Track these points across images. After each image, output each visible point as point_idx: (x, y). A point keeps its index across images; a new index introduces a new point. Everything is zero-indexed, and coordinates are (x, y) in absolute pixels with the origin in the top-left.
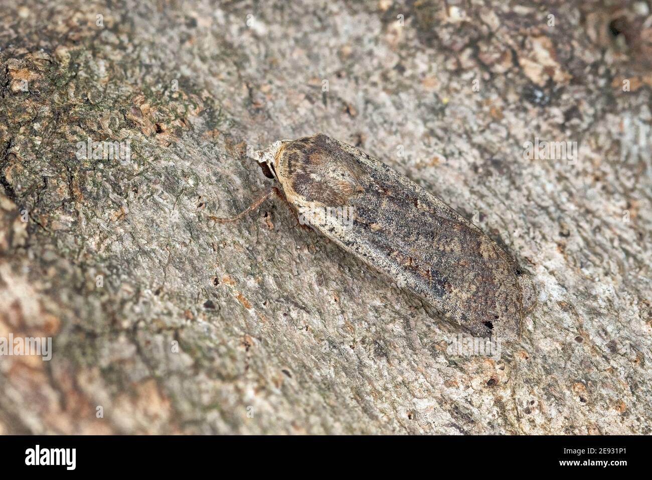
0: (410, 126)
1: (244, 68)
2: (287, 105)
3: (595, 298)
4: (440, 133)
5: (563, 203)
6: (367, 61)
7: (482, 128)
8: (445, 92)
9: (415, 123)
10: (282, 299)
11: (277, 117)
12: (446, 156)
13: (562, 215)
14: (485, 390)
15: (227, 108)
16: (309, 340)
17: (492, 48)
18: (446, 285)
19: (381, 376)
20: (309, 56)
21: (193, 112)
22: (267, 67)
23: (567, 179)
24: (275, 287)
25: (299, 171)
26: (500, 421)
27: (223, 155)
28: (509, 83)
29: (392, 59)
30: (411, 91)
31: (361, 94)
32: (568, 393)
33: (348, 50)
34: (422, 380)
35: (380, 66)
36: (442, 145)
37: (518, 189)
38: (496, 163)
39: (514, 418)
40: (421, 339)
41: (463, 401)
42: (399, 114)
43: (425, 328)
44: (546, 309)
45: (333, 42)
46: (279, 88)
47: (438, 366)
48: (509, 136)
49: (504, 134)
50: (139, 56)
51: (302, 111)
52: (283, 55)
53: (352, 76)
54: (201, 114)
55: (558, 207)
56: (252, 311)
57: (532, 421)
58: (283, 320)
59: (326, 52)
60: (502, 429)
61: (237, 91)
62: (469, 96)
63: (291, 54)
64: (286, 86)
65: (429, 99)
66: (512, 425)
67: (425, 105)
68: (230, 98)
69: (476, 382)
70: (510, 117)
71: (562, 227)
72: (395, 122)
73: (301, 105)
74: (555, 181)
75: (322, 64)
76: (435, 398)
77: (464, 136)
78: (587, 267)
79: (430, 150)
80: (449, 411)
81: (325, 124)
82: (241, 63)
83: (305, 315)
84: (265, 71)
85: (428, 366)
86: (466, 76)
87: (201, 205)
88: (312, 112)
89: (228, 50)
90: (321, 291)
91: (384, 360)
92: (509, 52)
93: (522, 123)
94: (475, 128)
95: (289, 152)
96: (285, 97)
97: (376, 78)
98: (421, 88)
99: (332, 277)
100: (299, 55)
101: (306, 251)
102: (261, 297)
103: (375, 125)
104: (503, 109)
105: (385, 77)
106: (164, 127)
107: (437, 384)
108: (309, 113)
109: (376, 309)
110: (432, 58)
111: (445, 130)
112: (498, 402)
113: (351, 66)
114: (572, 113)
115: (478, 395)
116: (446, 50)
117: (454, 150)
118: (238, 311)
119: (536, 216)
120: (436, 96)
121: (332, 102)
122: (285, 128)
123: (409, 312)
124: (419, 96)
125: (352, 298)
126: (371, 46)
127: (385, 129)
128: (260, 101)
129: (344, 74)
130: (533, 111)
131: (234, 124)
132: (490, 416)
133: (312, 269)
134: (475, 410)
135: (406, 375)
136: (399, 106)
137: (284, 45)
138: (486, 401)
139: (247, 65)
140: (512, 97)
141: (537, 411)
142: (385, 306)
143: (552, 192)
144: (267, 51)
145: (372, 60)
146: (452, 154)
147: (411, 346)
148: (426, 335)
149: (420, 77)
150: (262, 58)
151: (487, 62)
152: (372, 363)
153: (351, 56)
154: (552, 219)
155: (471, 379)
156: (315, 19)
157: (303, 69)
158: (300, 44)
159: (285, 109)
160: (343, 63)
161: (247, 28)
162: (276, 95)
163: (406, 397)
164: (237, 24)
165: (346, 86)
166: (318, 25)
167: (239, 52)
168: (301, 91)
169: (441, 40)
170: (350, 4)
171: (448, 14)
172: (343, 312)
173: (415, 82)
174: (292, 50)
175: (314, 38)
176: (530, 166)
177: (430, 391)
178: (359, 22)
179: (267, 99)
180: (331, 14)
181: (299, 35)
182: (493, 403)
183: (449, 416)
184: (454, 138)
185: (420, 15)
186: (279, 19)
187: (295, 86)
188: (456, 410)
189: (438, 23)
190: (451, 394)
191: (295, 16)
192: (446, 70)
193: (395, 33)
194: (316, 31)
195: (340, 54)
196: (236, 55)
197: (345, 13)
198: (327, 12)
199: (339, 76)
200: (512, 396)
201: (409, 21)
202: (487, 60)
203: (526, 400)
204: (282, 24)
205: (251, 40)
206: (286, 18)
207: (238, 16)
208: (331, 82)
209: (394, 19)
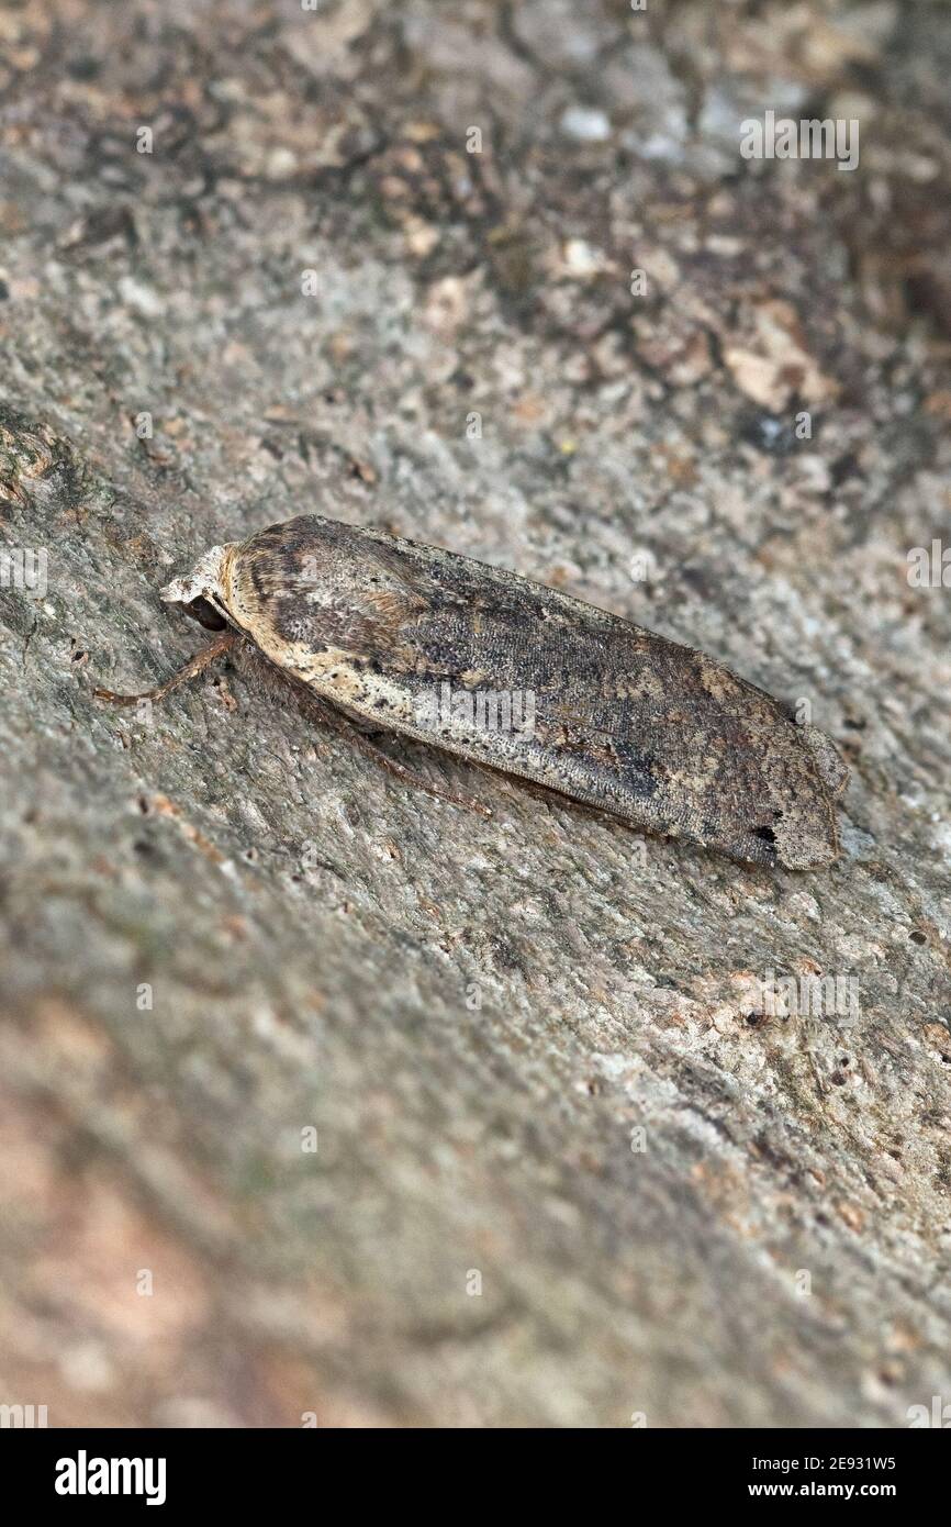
0: (494, 504)
1: (120, 385)
2: (225, 461)
3: (937, 854)
4: (564, 515)
5: (843, 661)
6: (388, 366)
7: (653, 505)
8: (564, 430)
9: (504, 496)
10: (283, 848)
11: (206, 486)
12: (582, 564)
13: (845, 685)
14: (744, 1035)
15: (96, 466)
16: (355, 932)
17: (664, 330)
18: (655, 769)
19: (517, 1007)
20: (261, 358)
21: (29, 471)
22: (172, 382)
23: (845, 608)
24: (264, 825)
25: (281, 593)
26: (783, 1099)
27: (104, 559)
28: (705, 405)
29: (442, 362)
31: (380, 437)
32: (915, 1044)
33: (347, 343)
34: (603, 1015)
35: (417, 378)
36: (569, 542)
37: (746, 631)
38: (692, 577)
39: (810, 1094)
40: (587, 934)
41: (700, 1057)
42: (467, 479)
43: (590, 914)
44: (837, 878)
45: (308, 328)
46: (201, 425)
47: (635, 987)
48: (714, 519)
49: (701, 515)
51: (259, 475)
52: (204, 358)
53: (359, 399)
54: (47, 474)
55: (835, 666)
56: (227, 867)
57: (850, 1101)
58: (293, 889)
59: (297, 348)
60: (789, 1116)
61: (113, 433)
62: (618, 437)
63: (220, 355)
64: (216, 422)
65: (533, 445)
66: (809, 1108)
67: (523, 457)
68: (99, 446)
69: (724, 1017)
70: (711, 477)
71: (847, 709)
72: (462, 496)
73: (254, 460)
74: (821, 614)
75: (290, 374)
76: (639, 1052)
77: (617, 522)
78: (912, 792)
79: (547, 552)
80: (674, 1078)
81: (310, 500)
82: (113, 375)
83: (336, 882)
84: (168, 390)
85: (612, 987)
86: (611, 393)
87: (79, 656)
88: (281, 477)
89: (79, 349)
90: (359, 836)
91: (517, 975)
92: (703, 338)
93: (738, 492)
94: (639, 504)
95: (248, 558)
96: (217, 445)
97: (412, 401)
98: (514, 421)
99: (376, 811)
100: (235, 353)
101: (312, 757)
102: (238, 843)
103: (421, 503)
104: (695, 461)
105: (432, 400)
107: (639, 1024)
108: (273, 478)
109: (481, 876)
110: (532, 357)
111: (575, 508)
112: (774, 1058)
113: (355, 377)
114: (844, 468)
115: (729, 1045)
116: (563, 337)
117: (596, 551)
118: (200, 867)
119: (789, 686)
120: (547, 437)
121: (321, 455)
122: (226, 509)
123: (552, 881)
124: (509, 438)
125: (425, 852)
126: (396, 334)
127: (441, 509)
128: (166, 452)
129: (340, 395)
130: (762, 465)
131: (117, 497)
132: (760, 1089)
133: (332, 792)
134: (727, 1076)
135: (568, 1006)
136: (467, 462)
137: (204, 335)
138: (749, 1058)
139: (127, 378)
140: (715, 435)
141: (858, 1080)
142: (499, 870)
143: (818, 639)
144: (166, 349)
145: (398, 364)
146: (595, 560)
147: (568, 947)
148: (596, 928)
149: (508, 399)
150: (159, 363)
151: (656, 361)
152: (491, 981)
153: (353, 356)
154: (825, 694)
155: (712, 1010)
156: (266, 279)
157: (251, 385)
158: (239, 332)
159: (221, 469)
160: (337, 370)
161: (118, 300)
162: (198, 439)
163: (577, 1050)
164: (94, 292)
165: (347, 419)
166: (274, 291)
167: (107, 352)
168: (250, 432)
169: (553, 316)
170: (343, 242)
171: (564, 258)
172: (412, 880)
173: (498, 410)
174: (222, 345)
175: (268, 319)
176: (764, 581)
177: (625, 1039)
178: (364, 283)
179: (180, 449)
180: (301, 266)
181: (235, 314)
182: (762, 1061)
183: (673, 1088)
184: (594, 525)
185: (501, 261)
186: (186, 279)
187: (237, 422)
188: (687, 1075)
189: (542, 277)
190: (673, 1042)
191: (221, 275)
192: (564, 383)
193: (447, 303)
194: (272, 304)
195: (327, 353)
196: (100, 358)
197: (332, 266)
198: (292, 263)
199: (330, 400)
200: (801, 1047)
201: (478, 275)
202: (654, 354)
203: (831, 1055)
204: (194, 291)
205: (129, 325)
206: (203, 279)
207: (95, 275)
208: (314, 413)
209: (444, 273)
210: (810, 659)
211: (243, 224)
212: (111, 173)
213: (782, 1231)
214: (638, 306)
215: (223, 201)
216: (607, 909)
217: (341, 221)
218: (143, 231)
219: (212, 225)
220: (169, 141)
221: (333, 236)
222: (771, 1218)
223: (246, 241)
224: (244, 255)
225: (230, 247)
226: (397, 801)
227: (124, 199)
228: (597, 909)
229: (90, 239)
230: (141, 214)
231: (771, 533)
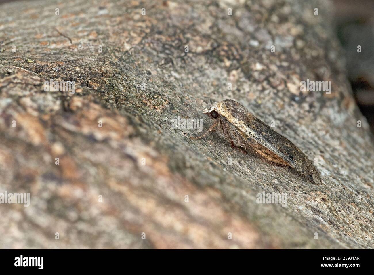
3: (342, 175)
6: (224, 87)
7: (278, 112)
8: (258, 99)
11: (195, 108)
13: (318, 145)
14: (322, 202)
15: (175, 104)
17: (276, 80)
18: (293, 159)
20: (200, 86)
21: (165, 103)
22: (185, 90)
23: (315, 132)
25: (232, 109)
26: (331, 214)
28: (284, 94)
29: (234, 87)
30: (245, 99)
32: (350, 206)
33: (216, 83)
34: (295, 199)
35: (230, 90)
37: (298, 135)
38: (287, 125)
39: (335, 213)
40: (287, 186)
41: (315, 206)
43: (286, 182)
45: (208, 80)
47: (299, 194)
48: (289, 115)
49: (287, 114)
50: (132, 84)
52: (189, 86)
53: (220, 93)
54: (168, 104)
55: (316, 142)
56: (224, 169)
57: (343, 215)
59: (206, 84)
60: (333, 217)
61: (176, 98)
62: (269, 100)
64: (194, 97)
65: (253, 102)
66: (336, 216)
67: (252, 104)
69: (318, 199)
70: (287, 107)
71: (320, 149)
73: (203, 104)
74: (311, 133)
75: (206, 89)
76: (304, 205)
77: (271, 116)
78: (335, 164)
80: (311, 210)
82: (173, 88)
83: (242, 174)
84: (184, 91)
85: (295, 194)
86: (267, 92)
87: (185, 134)
89: (166, 84)
90: (242, 168)
91: (278, 192)
92: (283, 81)
93: (292, 110)
94: (275, 112)
95: (224, 103)
96: (196, 101)
97: (230, 94)
98: (249, 97)
99: (243, 164)
100: (195, 85)
101: (229, 154)
102: (224, 166)
104: (283, 105)
105: (234, 93)
106: (157, 107)
107: (302, 200)
109: (265, 175)
110: (251, 86)
112: (328, 207)
113: (218, 89)
114: (311, 106)
115: (320, 204)
116: (257, 81)
119: (308, 145)
120: (255, 100)
123: (278, 177)
124: (249, 101)
125: (254, 171)
126: (224, 82)
128: (186, 102)
129: (216, 92)
130: (296, 106)
131: (180, 109)
132: (326, 212)
133: (235, 160)
134: (321, 210)
137: (189, 82)
138: (323, 207)
139: (176, 89)
140: (287, 100)
141: (343, 211)
142: (268, 175)
143: (312, 137)
144: (182, 84)
145: (226, 87)
147: (285, 188)
148: (289, 185)
149: (247, 93)
150: (182, 86)
153: (217, 85)
154: (315, 147)
155: (315, 198)
156: (199, 71)
157: (199, 91)
158: (195, 81)
159: (197, 105)
160: (215, 88)
161: (172, 75)
162: (192, 100)
163: (293, 205)
164: (167, 74)
165: (218, 97)
166: (201, 74)
167: (171, 84)
168: (201, 99)
169: (254, 77)
170: (212, 65)
171: (255, 66)
172: (254, 175)
173: (246, 95)
174: (192, 84)
175: (200, 79)
176: (300, 126)
177: (300, 203)
178: (217, 72)
179: (189, 102)
180: (205, 69)
181: (194, 78)
182: (326, 207)
183: (312, 212)
184: (267, 116)
185: (244, 67)
186: (184, 72)
187: (198, 97)
188: (313, 209)
189: (252, 70)
190: (309, 204)
191: (190, 71)
192: (257, 90)
193: (234, 75)
194: (200, 76)
195: (212, 85)
196: (170, 86)
197: (210, 69)
198: (203, 68)
199: (214, 94)
200: (332, 205)
201: (239, 70)
202: (274, 85)
203: (337, 207)
204: (186, 73)
205: (174, 80)
206: (187, 71)
207: (167, 71)
208: (212, 96)
209: (232, 70)
210: (311, 141)
211: (193, 61)
212: (167, 52)
213: (339, 236)
214: (270, 76)
215: (189, 57)
216: (289, 182)
217: (212, 60)
218: (175, 63)
219: (187, 62)
220: (178, 45)
221: (210, 63)
222: (336, 234)
223: (194, 65)
224: (194, 67)
225: (191, 66)
226: (246, 162)
227: (170, 56)
228: (287, 182)
229: (165, 64)
230: (174, 59)
231: (300, 118)
